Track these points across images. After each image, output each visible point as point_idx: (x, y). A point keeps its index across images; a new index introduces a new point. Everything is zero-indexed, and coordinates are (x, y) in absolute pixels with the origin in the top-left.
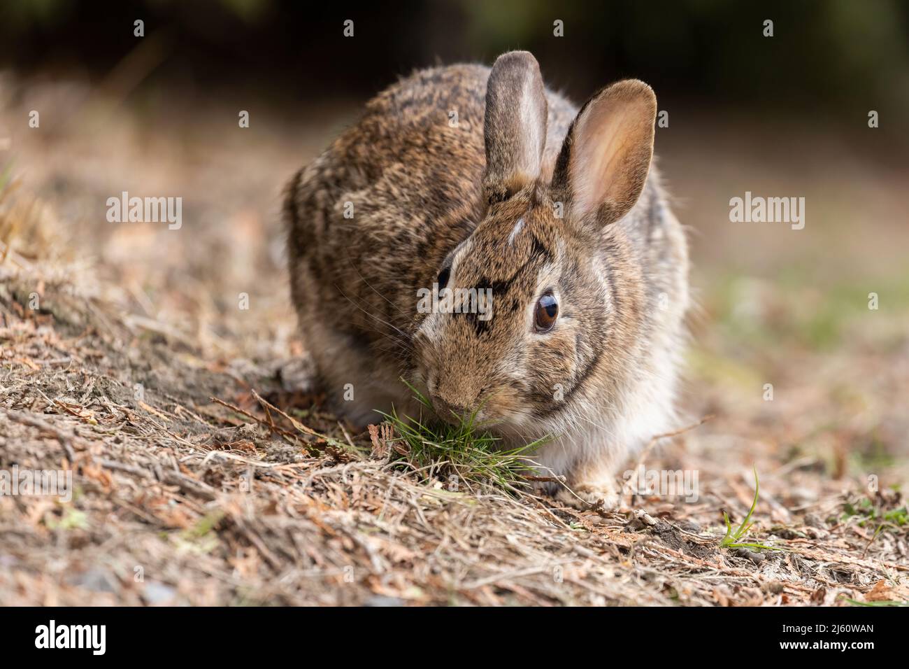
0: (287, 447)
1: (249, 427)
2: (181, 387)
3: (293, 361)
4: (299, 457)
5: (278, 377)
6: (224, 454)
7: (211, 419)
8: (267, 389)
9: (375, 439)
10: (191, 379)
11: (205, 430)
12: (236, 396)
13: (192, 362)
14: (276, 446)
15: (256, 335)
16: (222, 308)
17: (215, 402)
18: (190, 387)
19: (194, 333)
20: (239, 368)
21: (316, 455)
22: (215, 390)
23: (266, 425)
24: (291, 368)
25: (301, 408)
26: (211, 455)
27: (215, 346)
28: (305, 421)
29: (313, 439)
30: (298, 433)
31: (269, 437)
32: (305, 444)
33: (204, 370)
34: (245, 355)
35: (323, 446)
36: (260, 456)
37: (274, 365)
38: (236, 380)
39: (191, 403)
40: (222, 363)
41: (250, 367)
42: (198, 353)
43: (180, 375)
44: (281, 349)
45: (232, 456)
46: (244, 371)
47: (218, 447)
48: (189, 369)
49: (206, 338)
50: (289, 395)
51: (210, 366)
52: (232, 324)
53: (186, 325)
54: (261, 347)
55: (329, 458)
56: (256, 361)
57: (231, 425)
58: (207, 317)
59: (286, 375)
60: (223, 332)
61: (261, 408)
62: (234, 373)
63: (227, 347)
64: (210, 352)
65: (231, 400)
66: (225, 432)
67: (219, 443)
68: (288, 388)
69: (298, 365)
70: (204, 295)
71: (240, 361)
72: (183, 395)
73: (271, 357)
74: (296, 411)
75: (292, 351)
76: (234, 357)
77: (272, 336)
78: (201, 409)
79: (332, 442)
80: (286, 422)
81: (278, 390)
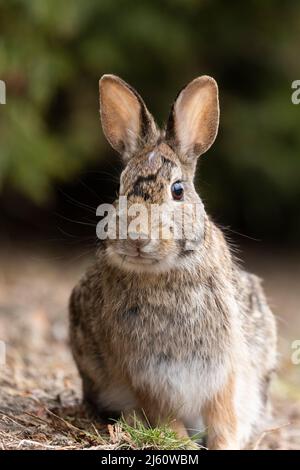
0: (64, 437)
1: (43, 427)
2: (6, 405)
3: (66, 391)
4: (70, 442)
5: (58, 400)
6: (29, 441)
7: (22, 422)
8: (52, 406)
9: (111, 432)
10: (11, 400)
11: (19, 428)
12: (36, 409)
13: (11, 392)
14: (57, 436)
15: (45, 377)
16: (27, 362)
17: (24, 413)
18: (10, 405)
19: (12, 376)
20: (37, 394)
21: (79, 441)
22: (24, 407)
23: (51, 425)
24: (65, 394)
25: (70, 416)
26: (22, 442)
27: (24, 383)
28: (73, 423)
29: (77, 433)
30: (69, 429)
31: (54, 432)
32: (73, 436)
33: (18, 396)
34: (40, 388)
35: (83, 436)
36: (49, 442)
37: (56, 393)
38: (35, 401)
39: (11, 414)
40: (28, 392)
41: (43, 394)
42: (14, 386)
43: (5, 399)
44: (59, 384)
45: (34, 442)
46: (40, 396)
47: (26, 438)
48: (9, 395)
49: (19, 379)
50: (64, 409)
51: (21, 394)
52: (32, 371)
53: (8, 371)
54: (49, 383)
55: (87, 443)
56: (46, 391)
57: (32, 425)
58: (19, 367)
59: (62, 398)
60: (28, 375)
61: (49, 416)
62: (34, 398)
63: (30, 383)
64: (21, 386)
65: (33, 412)
66: (29, 429)
67: (27, 436)
68: (64, 405)
69: (69, 393)
70: (17, 355)
71: (38, 391)
72: (6, 409)
73: (54, 388)
74: (68, 418)
75: (66, 385)
76: (34, 389)
77: (54, 377)
78: (16, 417)
79: (88, 434)
80: (63, 424)
81: (58, 406)
